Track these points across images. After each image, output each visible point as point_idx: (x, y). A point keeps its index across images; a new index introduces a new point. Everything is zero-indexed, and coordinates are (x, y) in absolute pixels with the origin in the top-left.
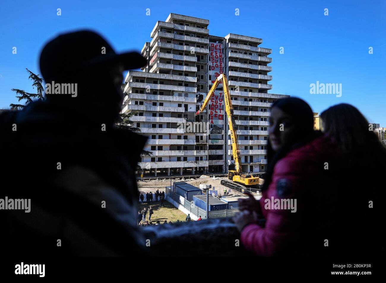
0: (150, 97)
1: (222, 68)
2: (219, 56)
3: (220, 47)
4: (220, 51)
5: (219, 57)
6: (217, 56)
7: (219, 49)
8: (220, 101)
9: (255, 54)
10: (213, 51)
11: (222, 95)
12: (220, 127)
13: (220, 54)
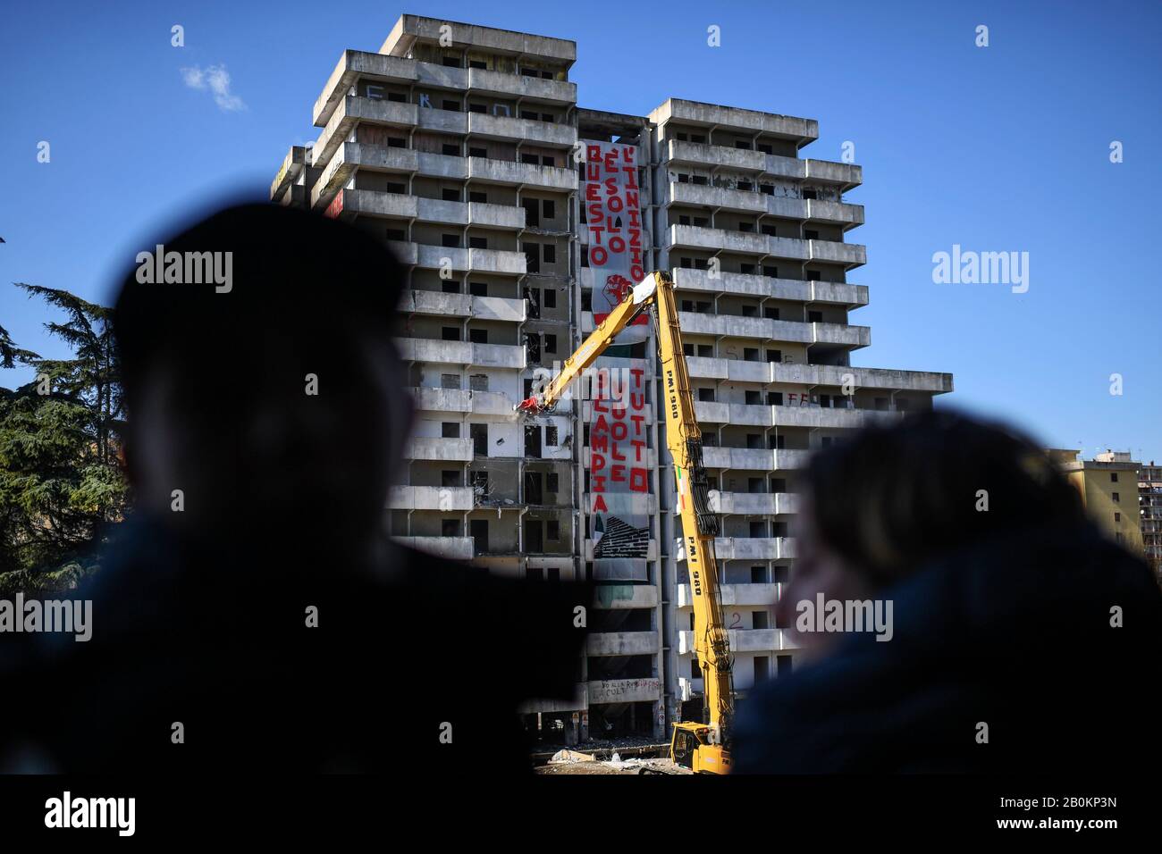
1: (641, 254)
2: (624, 199)
3: (627, 160)
4: (631, 178)
5: (624, 203)
6: (615, 202)
7: (624, 169)
8: (638, 404)
9: (790, 187)
10: (596, 178)
11: (643, 378)
12: (638, 526)
13: (632, 191)
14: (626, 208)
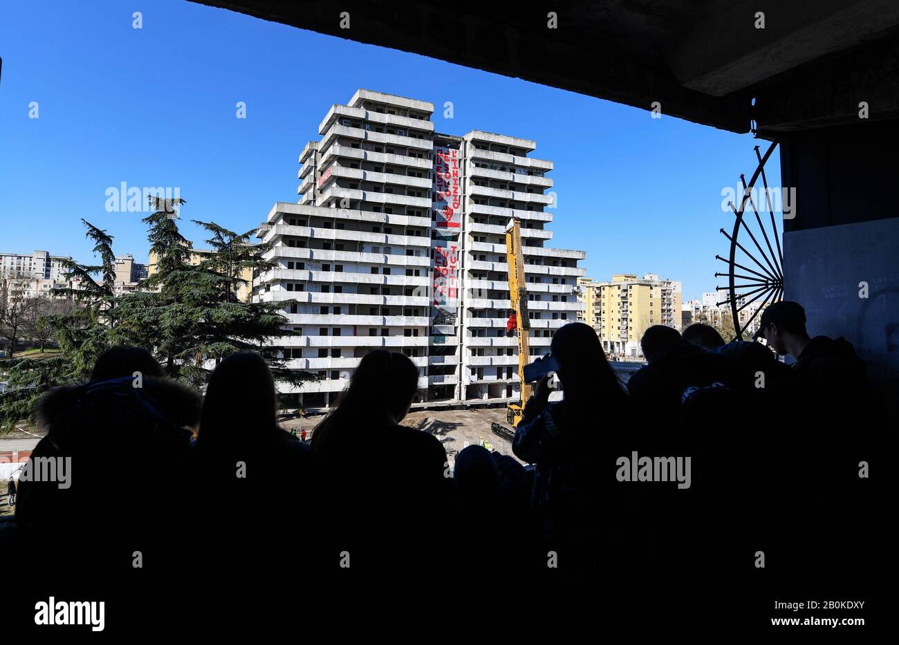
0: (318, 255)
1: (458, 198)
2: (452, 173)
3: (454, 156)
4: (455, 164)
5: (452, 175)
6: (448, 175)
7: (452, 160)
8: (453, 261)
9: (522, 170)
10: (440, 164)
11: (456, 250)
12: (451, 312)
13: (455, 170)
14: (452, 178)
